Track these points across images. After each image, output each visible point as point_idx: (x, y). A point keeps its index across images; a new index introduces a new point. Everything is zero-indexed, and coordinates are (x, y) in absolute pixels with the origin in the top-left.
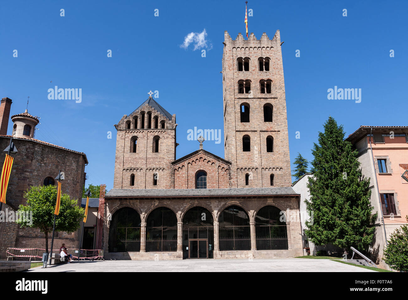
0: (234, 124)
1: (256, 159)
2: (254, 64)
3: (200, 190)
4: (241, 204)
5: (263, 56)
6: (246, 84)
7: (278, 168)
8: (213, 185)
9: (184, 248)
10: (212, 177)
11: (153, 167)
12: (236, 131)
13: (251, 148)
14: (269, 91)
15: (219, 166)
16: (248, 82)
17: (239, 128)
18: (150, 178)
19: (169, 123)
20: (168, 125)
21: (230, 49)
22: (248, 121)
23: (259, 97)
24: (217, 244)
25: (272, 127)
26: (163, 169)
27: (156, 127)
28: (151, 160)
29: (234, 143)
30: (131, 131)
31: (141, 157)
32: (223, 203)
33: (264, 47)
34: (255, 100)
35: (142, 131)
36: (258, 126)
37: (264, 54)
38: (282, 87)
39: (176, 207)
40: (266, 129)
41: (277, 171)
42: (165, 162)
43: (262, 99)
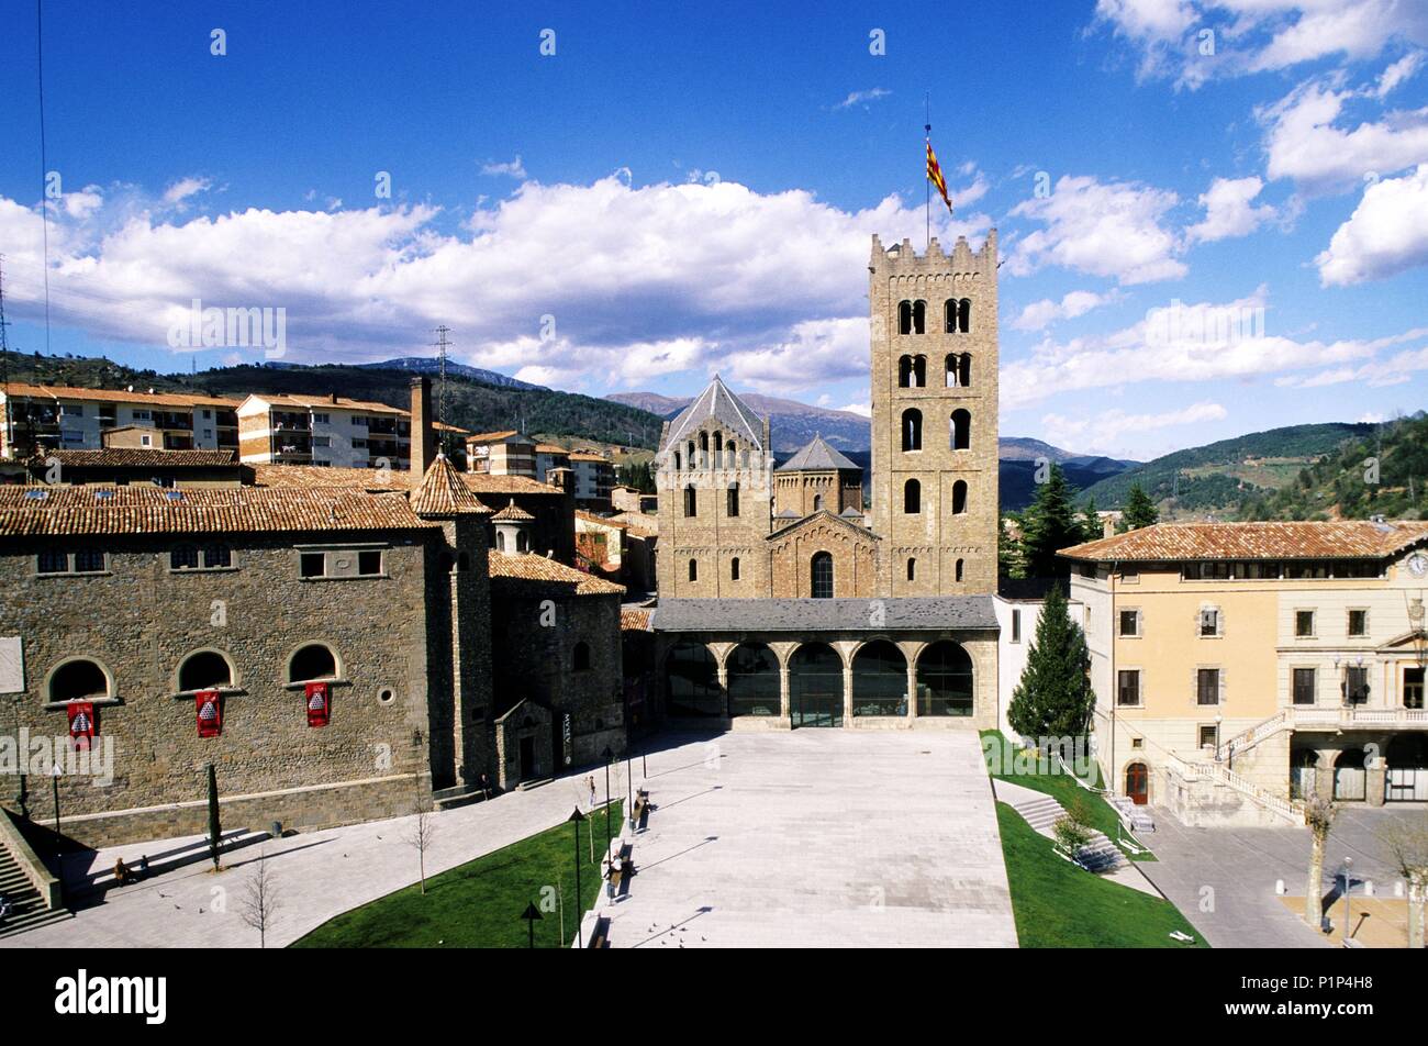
0: (888, 457)
1: (929, 530)
2: (935, 315)
5: (955, 297)
6: (916, 365)
7: (972, 548)
10: (843, 565)
11: (730, 546)
12: (893, 471)
13: (922, 505)
14: (966, 381)
15: (858, 544)
16: (921, 360)
17: (898, 464)
18: (726, 567)
19: (759, 456)
22: (918, 447)
23: (943, 395)
25: (966, 462)
26: (750, 550)
27: (733, 464)
28: (727, 531)
29: (886, 496)
30: (684, 473)
31: (706, 525)
33: (958, 274)
34: (932, 402)
35: (704, 473)
36: (938, 460)
37: (957, 291)
38: (992, 370)
40: (954, 465)
41: (969, 555)
42: (753, 537)
43: (948, 401)
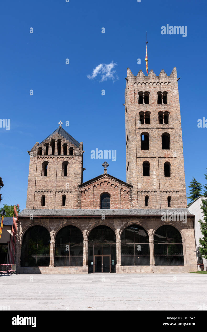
0: (135, 151)
1: (154, 183)
2: (153, 97)
3: (104, 210)
4: (141, 224)
5: (161, 91)
6: (146, 116)
7: (174, 191)
8: (116, 206)
9: (89, 263)
10: (115, 199)
11: (62, 189)
12: (137, 158)
13: (150, 173)
14: (167, 122)
15: (122, 189)
16: (148, 114)
17: (140, 155)
18: (59, 199)
19: (77, 150)
20: (76, 152)
21: (132, 84)
22: (148, 148)
23: (158, 127)
24: (119, 259)
25: (169, 154)
26: (71, 191)
27: (65, 153)
28: (60, 183)
29: (135, 168)
30: (43, 157)
31: (51, 180)
32: (125, 223)
33: (162, 83)
34: (154, 130)
35: (52, 157)
36: (157, 153)
37: (162, 89)
38: (178, 118)
39: (82, 226)
40: (164, 156)
41: (173, 194)
42: (73, 185)
43: (160, 129)
